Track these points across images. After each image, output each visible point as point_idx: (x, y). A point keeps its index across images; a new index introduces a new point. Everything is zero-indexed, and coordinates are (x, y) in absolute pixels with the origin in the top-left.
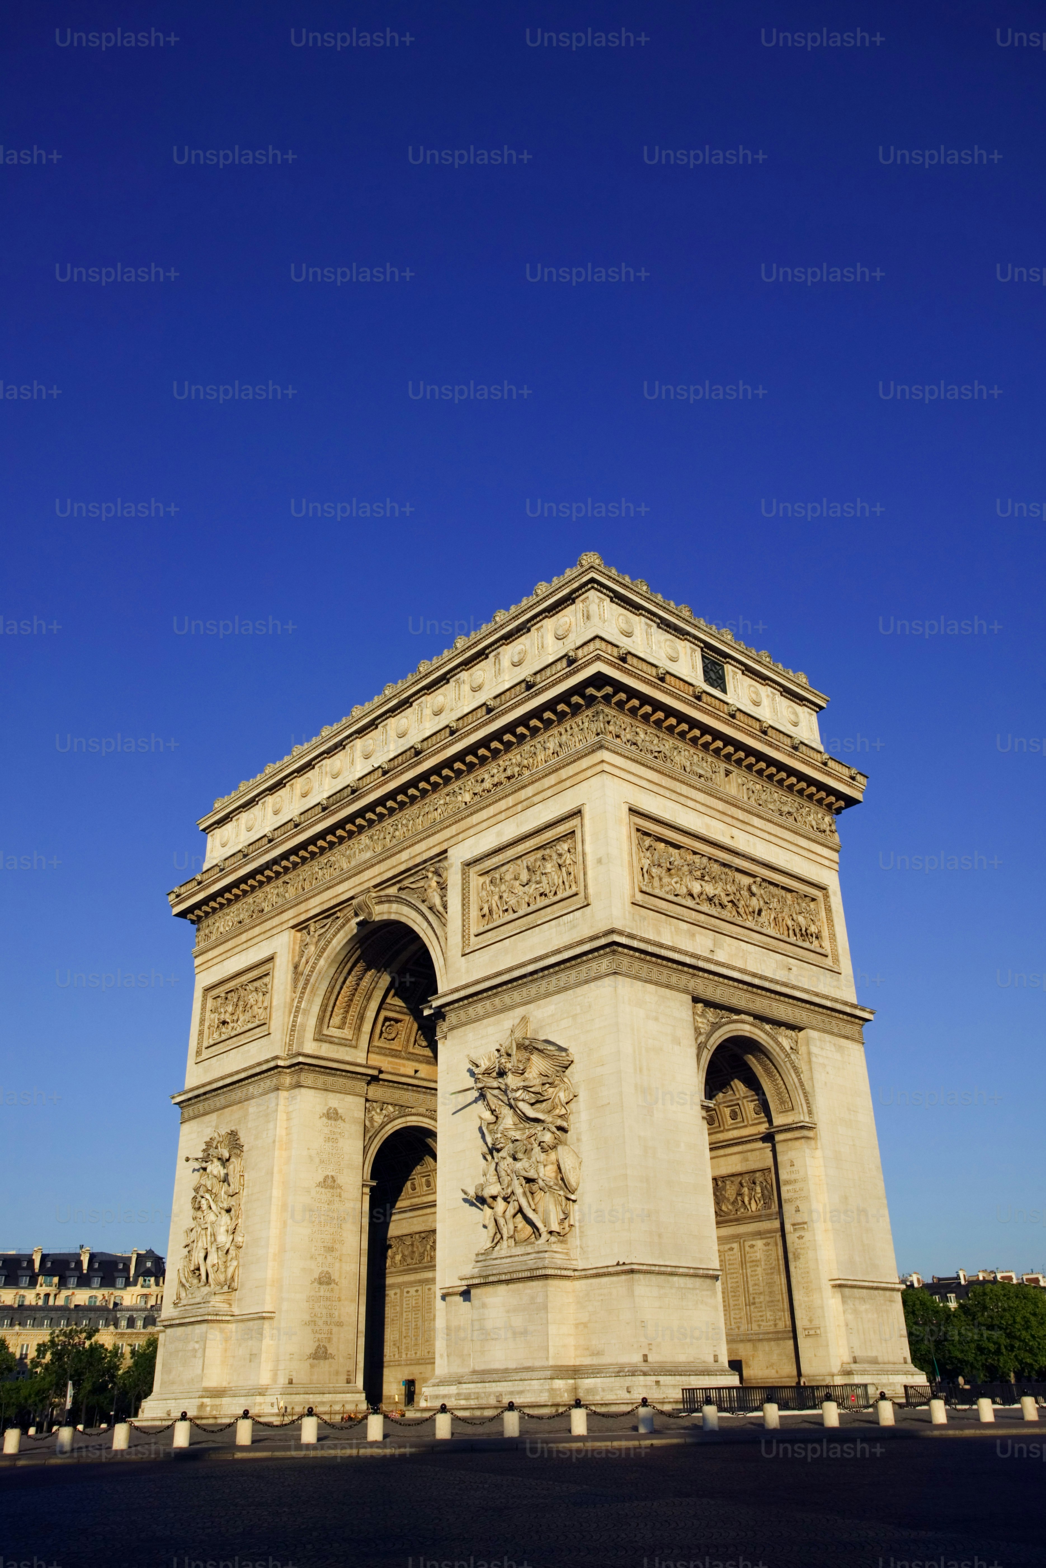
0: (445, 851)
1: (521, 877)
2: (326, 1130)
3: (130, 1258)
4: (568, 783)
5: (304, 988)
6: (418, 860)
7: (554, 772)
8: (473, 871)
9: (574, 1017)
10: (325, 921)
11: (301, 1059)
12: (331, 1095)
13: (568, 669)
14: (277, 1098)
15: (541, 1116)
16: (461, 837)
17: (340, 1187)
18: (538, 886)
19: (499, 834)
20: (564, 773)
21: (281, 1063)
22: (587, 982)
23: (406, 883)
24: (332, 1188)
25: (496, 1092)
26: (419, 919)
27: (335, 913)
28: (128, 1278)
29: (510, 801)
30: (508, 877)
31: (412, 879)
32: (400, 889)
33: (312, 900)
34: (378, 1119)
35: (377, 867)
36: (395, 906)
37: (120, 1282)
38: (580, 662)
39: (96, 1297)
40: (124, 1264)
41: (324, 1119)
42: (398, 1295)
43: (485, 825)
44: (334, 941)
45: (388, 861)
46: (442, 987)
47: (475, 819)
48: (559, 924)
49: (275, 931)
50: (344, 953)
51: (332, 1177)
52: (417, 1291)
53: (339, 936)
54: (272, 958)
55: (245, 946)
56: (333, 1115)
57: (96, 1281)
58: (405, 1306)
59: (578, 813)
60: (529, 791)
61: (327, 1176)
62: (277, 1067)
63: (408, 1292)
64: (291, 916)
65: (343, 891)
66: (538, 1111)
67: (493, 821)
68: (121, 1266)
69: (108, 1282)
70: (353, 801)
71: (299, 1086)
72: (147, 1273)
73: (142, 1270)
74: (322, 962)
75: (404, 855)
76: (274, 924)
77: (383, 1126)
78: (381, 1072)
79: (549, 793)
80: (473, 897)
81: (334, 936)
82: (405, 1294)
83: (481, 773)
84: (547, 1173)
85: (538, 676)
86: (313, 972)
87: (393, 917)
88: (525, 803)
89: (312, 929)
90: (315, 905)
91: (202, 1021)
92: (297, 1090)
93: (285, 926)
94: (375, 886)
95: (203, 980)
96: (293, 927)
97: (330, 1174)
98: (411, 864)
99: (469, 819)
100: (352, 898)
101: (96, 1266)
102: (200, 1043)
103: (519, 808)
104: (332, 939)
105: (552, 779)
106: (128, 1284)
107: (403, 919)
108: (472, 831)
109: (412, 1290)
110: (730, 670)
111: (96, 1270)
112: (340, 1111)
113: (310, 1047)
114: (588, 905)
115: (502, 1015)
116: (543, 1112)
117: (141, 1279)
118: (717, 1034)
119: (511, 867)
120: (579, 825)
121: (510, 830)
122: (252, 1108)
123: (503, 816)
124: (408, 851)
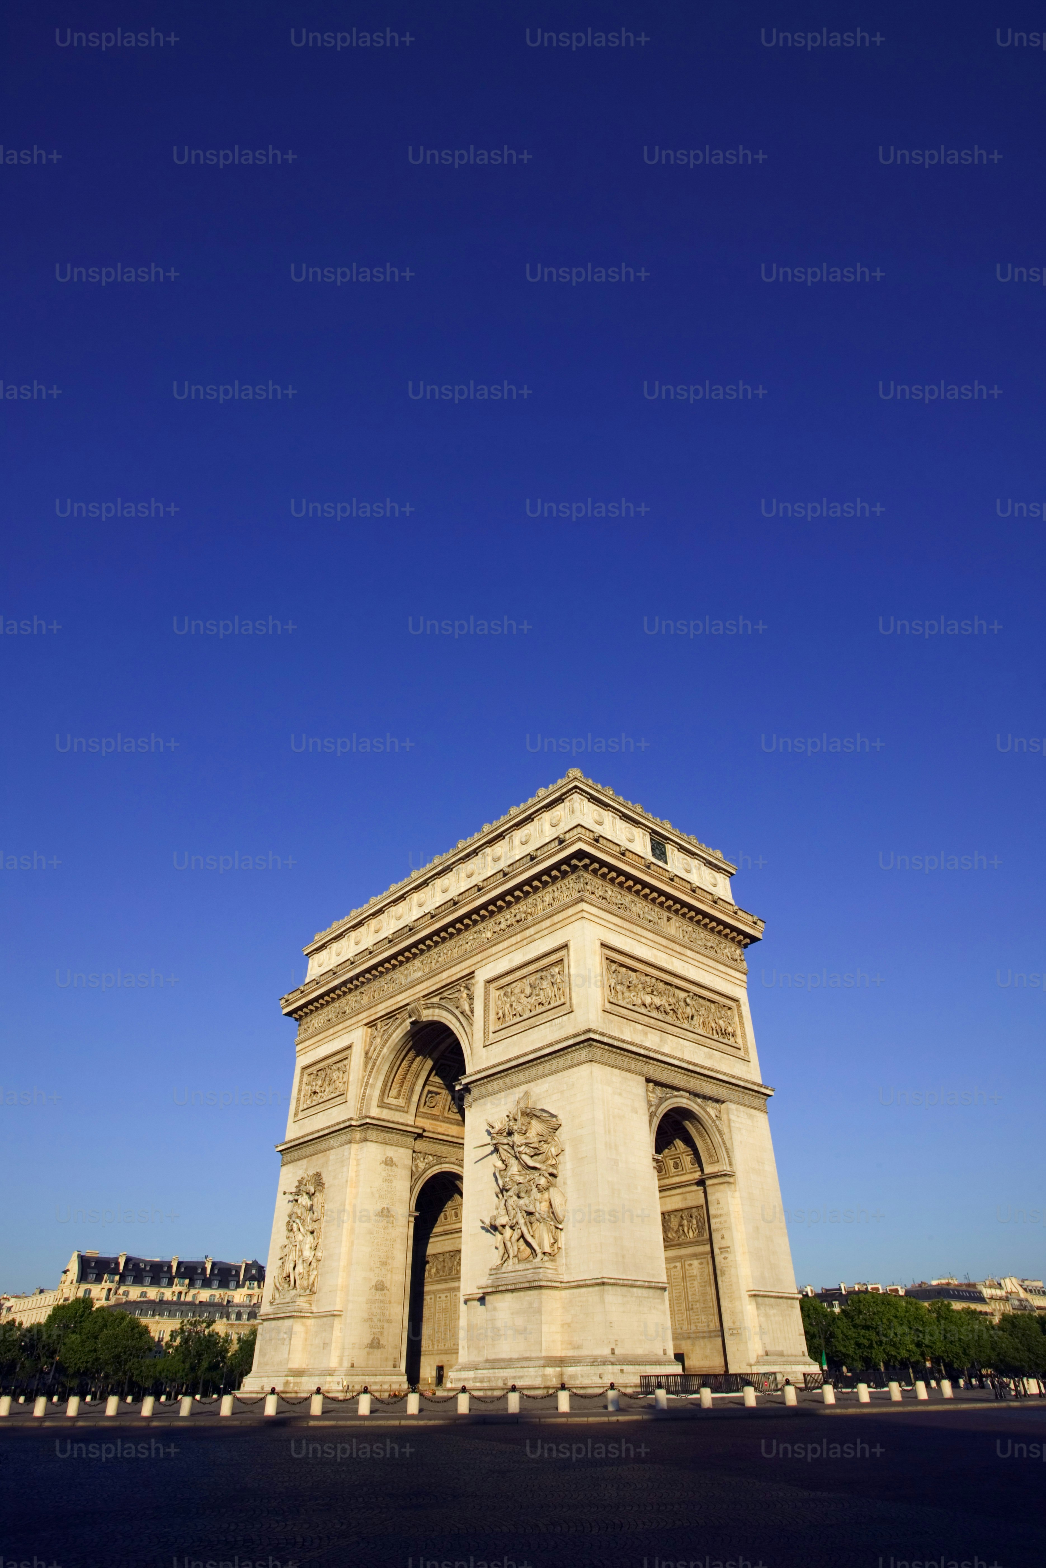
0: (473, 972)
1: (526, 991)
2: (384, 1174)
3: (240, 1267)
4: (559, 926)
5: (372, 1069)
6: (454, 978)
7: (549, 917)
8: (492, 986)
9: (562, 1092)
10: (388, 1021)
11: (368, 1120)
12: (388, 1147)
13: (559, 847)
14: (350, 1149)
15: (538, 1165)
16: (484, 962)
17: (393, 1216)
18: (537, 998)
19: (510, 961)
20: (556, 918)
21: (354, 1123)
22: (571, 1067)
23: (445, 994)
24: (387, 1217)
25: (506, 1147)
26: (454, 1020)
27: (395, 1015)
28: (238, 1282)
29: (518, 937)
30: (517, 991)
31: (449, 992)
32: (441, 999)
33: (380, 1005)
34: (422, 1166)
35: (426, 982)
36: (437, 1011)
37: (233, 1284)
38: (567, 842)
39: (215, 1296)
40: (236, 1271)
41: (383, 1165)
42: (433, 1299)
43: (501, 954)
44: (394, 1035)
45: (433, 979)
46: (469, 1069)
47: (494, 950)
48: (552, 1025)
49: (353, 1027)
50: (401, 1044)
51: (388, 1209)
52: (446, 1297)
53: (398, 1032)
54: (350, 1047)
55: (332, 1037)
56: (389, 1162)
57: (216, 1283)
58: (437, 1308)
59: (565, 946)
60: (532, 931)
61: (384, 1208)
62: (351, 1126)
63: (440, 1297)
64: (365, 1017)
65: (401, 999)
66: (535, 1161)
67: (507, 951)
68: (234, 1273)
69: (224, 1284)
70: (410, 936)
71: (366, 1140)
72: (252, 1278)
73: (248, 1276)
74: (385, 1050)
75: (445, 975)
76: (353, 1022)
77: (425, 1171)
78: (424, 1131)
79: (546, 932)
80: (492, 1005)
81: (394, 1032)
82: (438, 1299)
83: (499, 918)
84: (542, 1208)
85: (539, 851)
86: (378, 1057)
87: (436, 1018)
88: (529, 939)
89: (379, 1026)
90: (382, 1009)
91: (300, 1091)
92: (364, 1143)
93: (360, 1024)
94: (424, 997)
95: (302, 1061)
96: (366, 1025)
97: (386, 1206)
98: (449, 981)
99: (490, 950)
100: (407, 1005)
101: (216, 1271)
102: (297, 1107)
103: (525, 942)
104: (392, 1034)
105: (548, 923)
106: (238, 1286)
107: (443, 1020)
108: (492, 958)
109: (443, 1296)
110: (669, 848)
111: (215, 1275)
112: (394, 1159)
113: (375, 1112)
114: (572, 1012)
115: (510, 1091)
116: (539, 1162)
117: (247, 1283)
118: (663, 1107)
119: (519, 984)
120: (566, 955)
121: (518, 958)
122: (332, 1155)
123: (513, 948)
124: (447, 972)
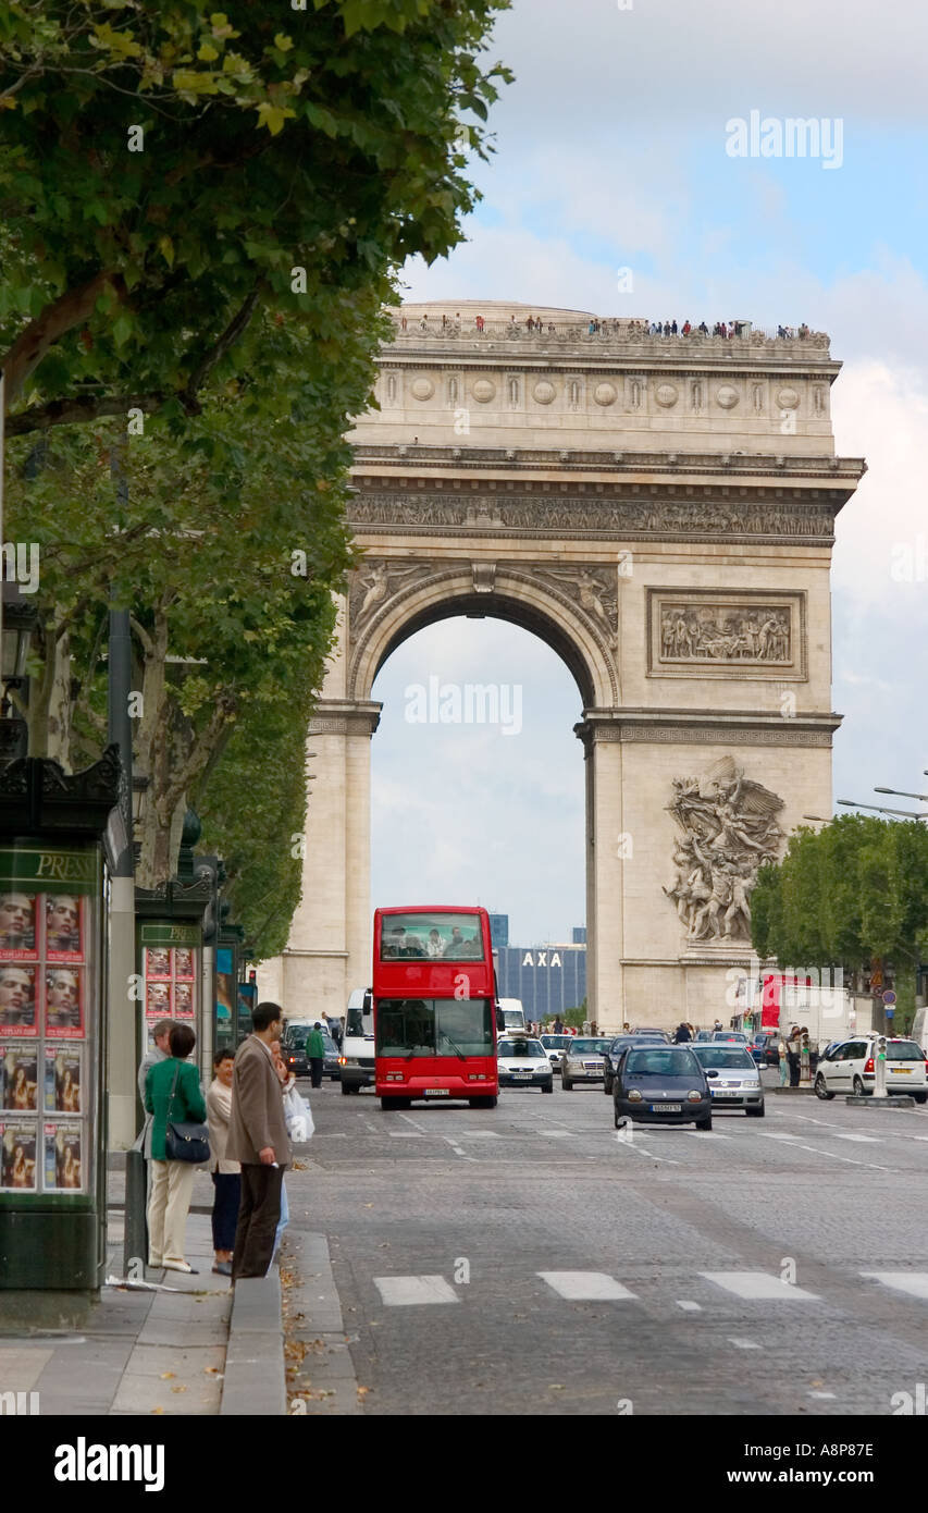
0: (616, 564)
1: (719, 625)
4: (788, 562)
5: (372, 630)
6: (577, 558)
7: (773, 545)
8: (655, 598)
9: (785, 771)
10: (404, 565)
16: (639, 558)
18: (742, 642)
19: (694, 575)
20: (784, 551)
22: (800, 746)
23: (553, 572)
26: (567, 614)
27: (424, 562)
30: (701, 618)
32: (542, 575)
33: (392, 538)
35: (510, 541)
36: (526, 588)
43: (676, 559)
44: (422, 594)
45: (530, 542)
47: (664, 547)
48: (770, 687)
53: (429, 589)
59: (800, 595)
60: (740, 550)
65: (451, 547)
67: (691, 559)
74: (400, 609)
75: (557, 545)
79: (765, 561)
80: (656, 624)
81: (422, 587)
83: (677, 506)
85: (791, 462)
88: (731, 558)
89: (381, 567)
90: (398, 545)
94: (503, 560)
98: (564, 557)
99: (659, 545)
100: (464, 560)
103: (726, 560)
104: (419, 590)
105: (771, 551)
108: (658, 558)
114: (806, 682)
115: (697, 747)
120: (799, 607)
121: (710, 577)
123: (703, 560)
124: (562, 543)
